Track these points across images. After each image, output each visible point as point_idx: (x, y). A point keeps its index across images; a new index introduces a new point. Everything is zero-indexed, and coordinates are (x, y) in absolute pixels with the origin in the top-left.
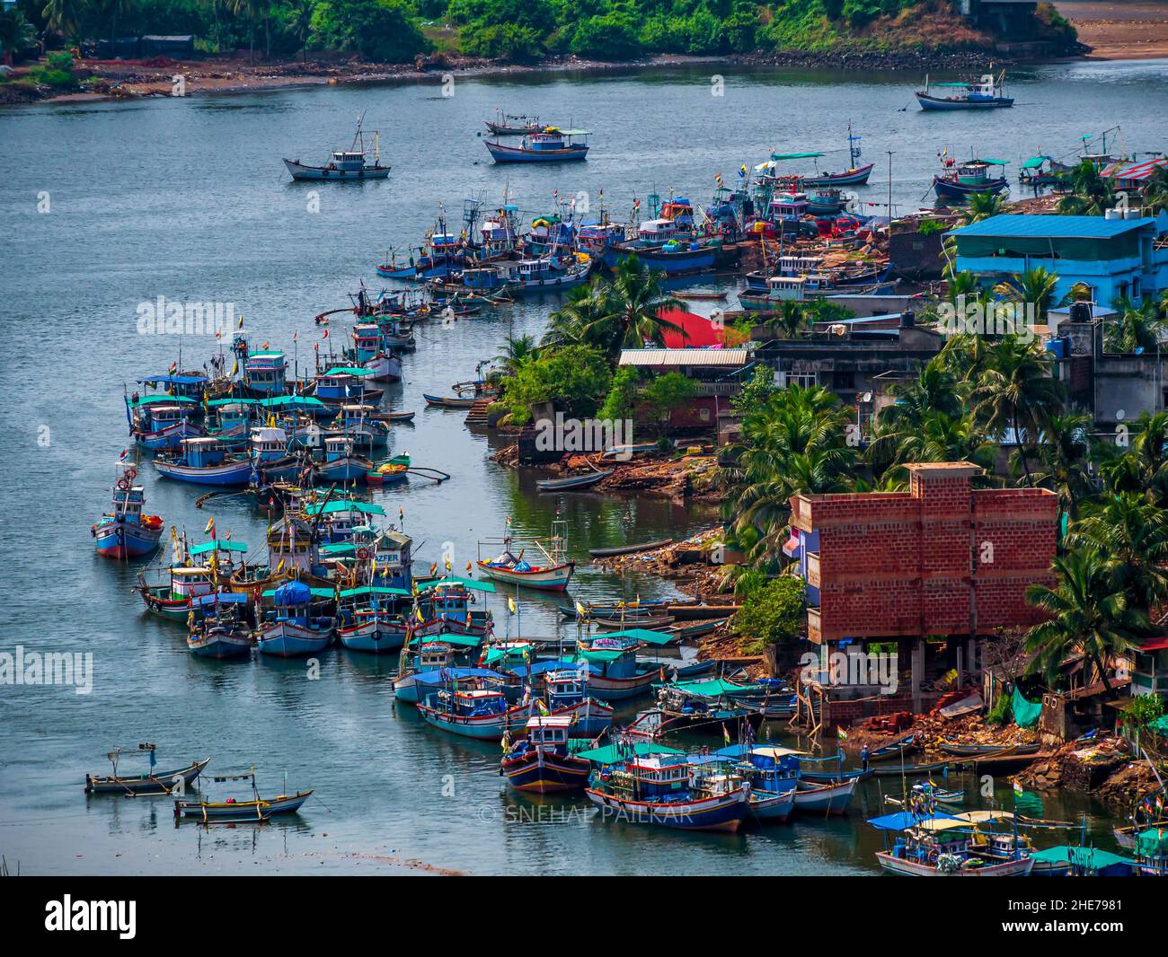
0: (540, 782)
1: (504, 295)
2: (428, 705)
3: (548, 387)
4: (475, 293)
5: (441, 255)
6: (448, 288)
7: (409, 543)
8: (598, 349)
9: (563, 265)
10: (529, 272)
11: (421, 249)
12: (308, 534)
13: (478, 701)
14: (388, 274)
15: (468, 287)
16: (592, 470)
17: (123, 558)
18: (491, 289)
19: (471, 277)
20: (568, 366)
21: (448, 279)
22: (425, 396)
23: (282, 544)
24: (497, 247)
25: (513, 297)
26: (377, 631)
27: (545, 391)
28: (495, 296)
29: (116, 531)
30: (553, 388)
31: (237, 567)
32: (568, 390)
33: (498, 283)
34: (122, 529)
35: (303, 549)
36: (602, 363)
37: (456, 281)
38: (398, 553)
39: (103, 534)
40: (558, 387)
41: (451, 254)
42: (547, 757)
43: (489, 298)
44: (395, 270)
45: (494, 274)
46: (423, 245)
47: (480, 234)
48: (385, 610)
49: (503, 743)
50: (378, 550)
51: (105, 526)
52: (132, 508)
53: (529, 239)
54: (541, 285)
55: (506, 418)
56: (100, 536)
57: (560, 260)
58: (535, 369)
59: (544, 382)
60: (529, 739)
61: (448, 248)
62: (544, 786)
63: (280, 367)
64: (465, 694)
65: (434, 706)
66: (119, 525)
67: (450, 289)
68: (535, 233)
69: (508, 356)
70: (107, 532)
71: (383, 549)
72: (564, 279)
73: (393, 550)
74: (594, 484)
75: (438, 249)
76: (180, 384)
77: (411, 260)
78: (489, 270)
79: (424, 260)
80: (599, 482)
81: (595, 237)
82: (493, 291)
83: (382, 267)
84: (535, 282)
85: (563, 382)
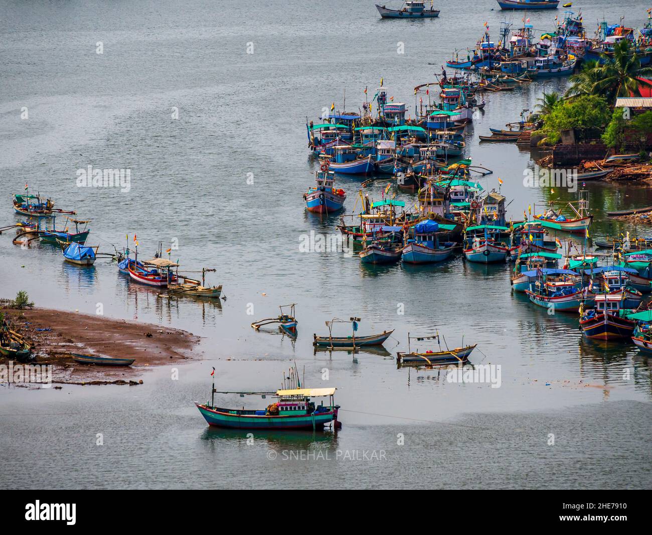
0: (606, 333)
1: (526, 77)
2: (531, 290)
3: (571, 120)
4: (508, 76)
5: (487, 54)
6: (492, 73)
7: (503, 201)
8: (602, 97)
9: (560, 61)
10: (542, 65)
11: (474, 51)
12: (442, 194)
13: (558, 288)
14: (454, 66)
15: (504, 72)
16: (599, 170)
17: (324, 212)
18: (518, 74)
19: (506, 66)
20: (584, 108)
21: (491, 68)
22: (491, 130)
23: (425, 200)
24: (520, 50)
25: (531, 79)
26: (487, 250)
27: (570, 122)
28: (520, 78)
29: (320, 196)
30: (575, 121)
31: (399, 216)
32: (584, 122)
33: (522, 70)
34: (323, 195)
35: (439, 203)
36: (605, 105)
37: (497, 69)
38: (497, 206)
39: (311, 198)
40: (578, 120)
41: (492, 54)
42: (610, 318)
43: (517, 79)
44: (458, 63)
45: (519, 65)
46: (476, 49)
47: (510, 44)
48: (493, 239)
49: (580, 310)
50: (484, 204)
51: (312, 193)
52: (327, 184)
53: (539, 46)
54: (550, 72)
55: (543, 141)
56: (309, 199)
57: (559, 57)
58: (564, 109)
59: (569, 117)
60: (596, 308)
61: (490, 50)
62: (608, 336)
63: (402, 111)
64: (551, 284)
65: (534, 290)
66: (322, 193)
67: (493, 73)
68: (542, 43)
69: (542, 104)
70: (314, 197)
71: (488, 203)
72: (562, 68)
73: (494, 204)
74: (602, 177)
75: (484, 51)
76: (344, 119)
77: (469, 57)
78: (517, 63)
79: (476, 57)
80: (605, 176)
81: (578, 45)
82: (519, 75)
83: (450, 62)
84: (546, 71)
85: (581, 117)
